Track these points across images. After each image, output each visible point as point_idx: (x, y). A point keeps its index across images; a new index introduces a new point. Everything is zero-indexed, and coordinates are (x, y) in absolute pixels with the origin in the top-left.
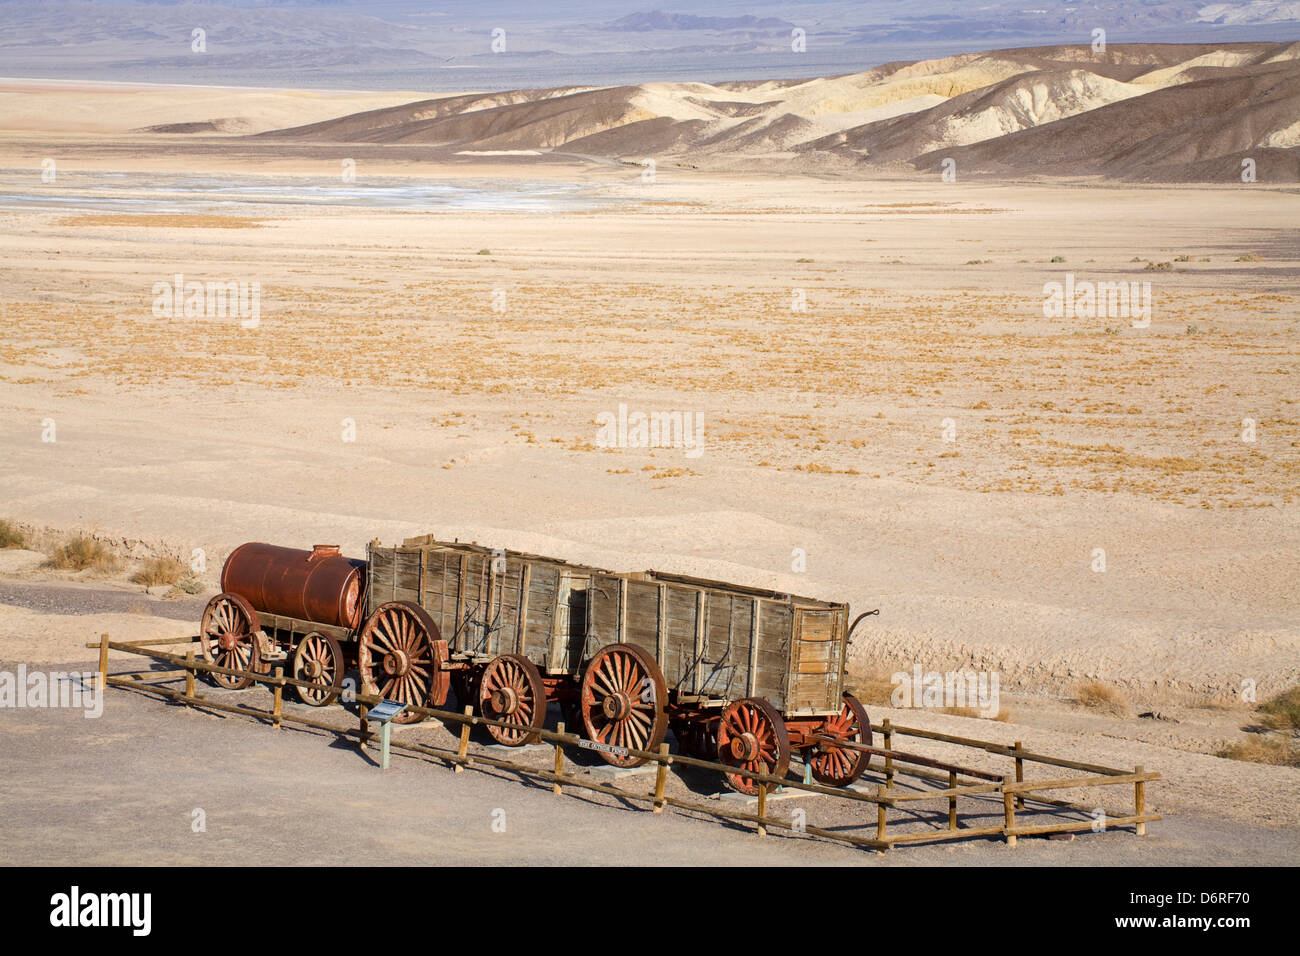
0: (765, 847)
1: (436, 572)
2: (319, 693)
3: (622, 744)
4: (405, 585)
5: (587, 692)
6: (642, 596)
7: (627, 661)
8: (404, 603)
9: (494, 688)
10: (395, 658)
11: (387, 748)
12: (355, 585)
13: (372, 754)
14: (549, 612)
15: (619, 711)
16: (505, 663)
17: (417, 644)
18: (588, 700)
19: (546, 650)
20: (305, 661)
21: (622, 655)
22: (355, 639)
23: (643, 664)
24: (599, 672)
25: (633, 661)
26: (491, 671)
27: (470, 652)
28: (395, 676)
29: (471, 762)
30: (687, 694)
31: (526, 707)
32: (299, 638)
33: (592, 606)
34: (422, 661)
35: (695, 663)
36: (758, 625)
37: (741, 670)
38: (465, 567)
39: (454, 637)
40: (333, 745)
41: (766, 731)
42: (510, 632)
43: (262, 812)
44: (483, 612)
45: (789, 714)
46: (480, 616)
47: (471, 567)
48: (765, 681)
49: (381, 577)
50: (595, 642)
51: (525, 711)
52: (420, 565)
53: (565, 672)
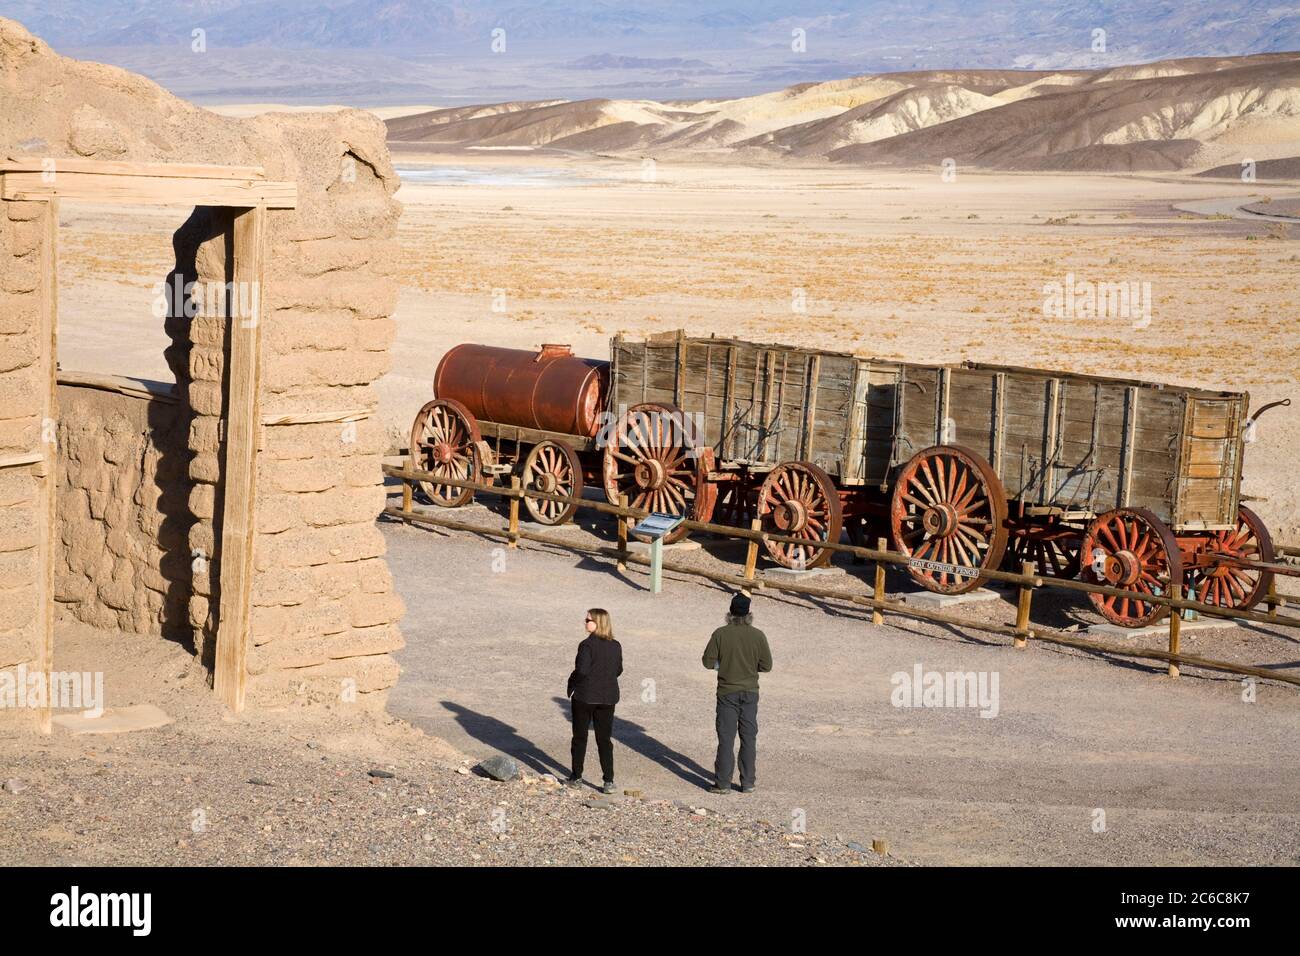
0: (1187, 691)
1: (697, 368)
2: (553, 508)
4: (657, 385)
5: (898, 505)
6: (971, 388)
7: (953, 467)
8: (660, 405)
9: (776, 502)
10: (649, 468)
11: (658, 571)
12: (595, 386)
13: (635, 578)
14: (843, 411)
15: (943, 526)
16: (789, 472)
17: (675, 452)
18: (899, 512)
19: (840, 457)
20: (535, 474)
21: (945, 460)
23: (974, 469)
24: (915, 481)
25: (961, 466)
26: (771, 482)
27: (742, 460)
28: (648, 490)
29: (761, 586)
30: (1034, 505)
31: (816, 523)
32: (527, 448)
33: (902, 401)
34: (681, 472)
35: (1044, 467)
36: (1134, 419)
37: (1110, 475)
38: (733, 361)
39: (721, 444)
40: (580, 566)
41: (1148, 549)
42: (792, 437)
43: (532, 640)
44: (757, 414)
45: (1178, 528)
46: (753, 419)
47: (741, 362)
48: (1144, 487)
49: (628, 376)
50: (906, 445)
51: (814, 527)
52: (677, 361)
53: (862, 483)
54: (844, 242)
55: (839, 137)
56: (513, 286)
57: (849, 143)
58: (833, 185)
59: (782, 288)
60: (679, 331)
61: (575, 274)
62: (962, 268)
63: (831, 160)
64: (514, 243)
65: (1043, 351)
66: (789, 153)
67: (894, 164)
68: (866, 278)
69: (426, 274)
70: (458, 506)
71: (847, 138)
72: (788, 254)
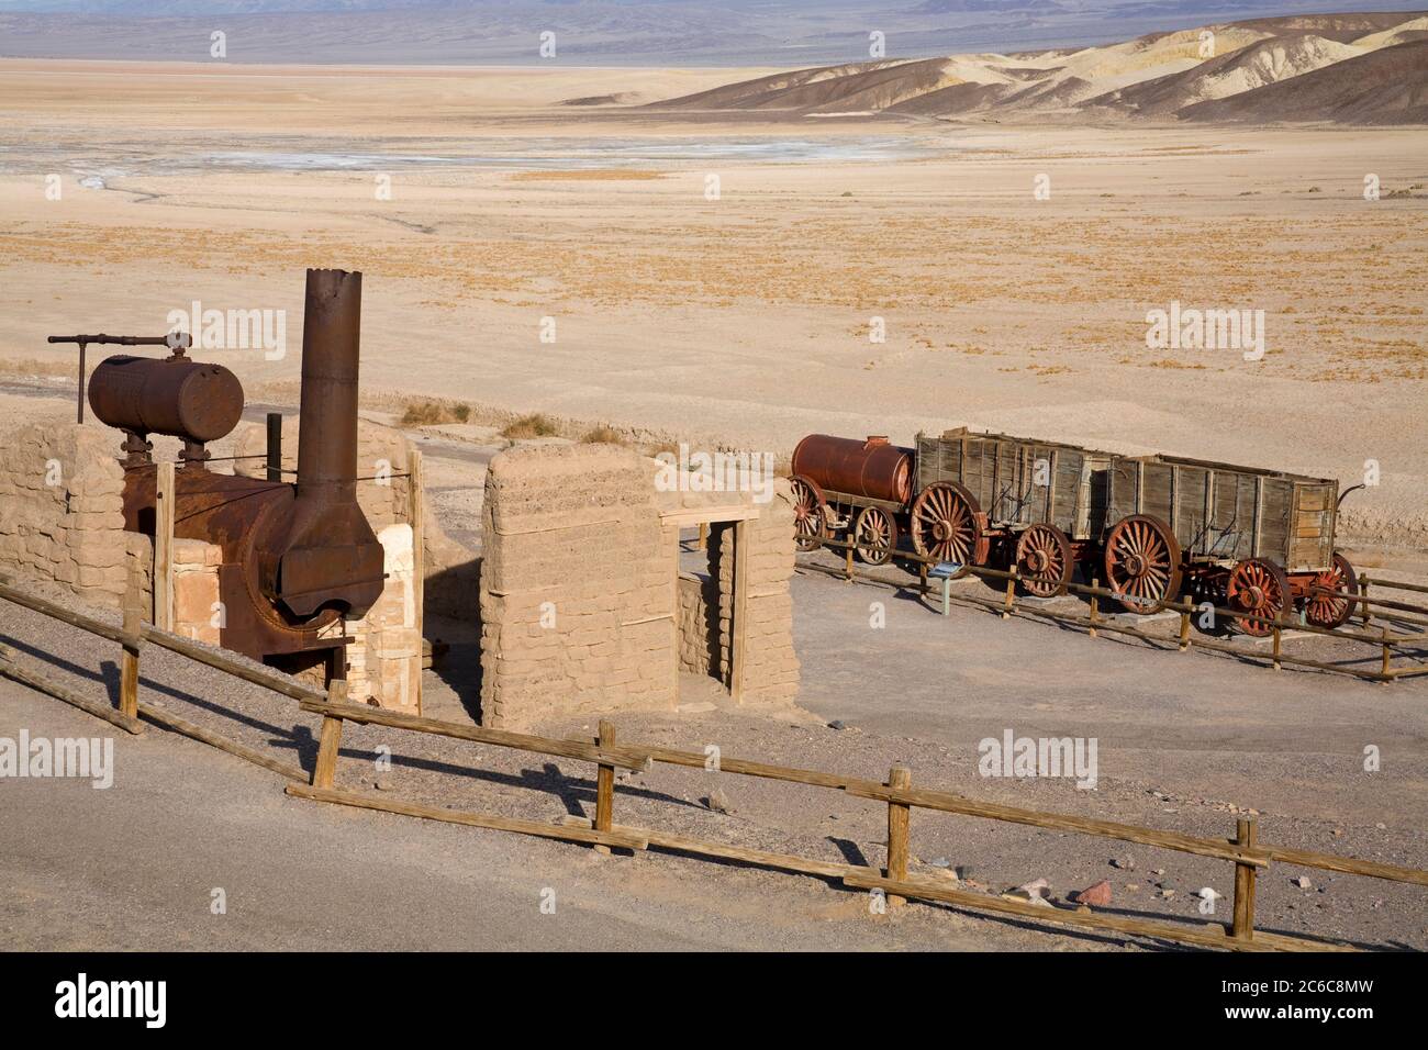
0: (1283, 679)
1: (975, 457)
2: (877, 553)
3: (1141, 595)
4: (948, 468)
5: (1110, 553)
6: (1157, 475)
7: (1145, 529)
8: (949, 483)
9: (1029, 551)
10: (943, 527)
11: (947, 600)
12: (905, 468)
13: (932, 604)
14: (1074, 490)
15: (1139, 570)
16: (1038, 531)
17: (961, 515)
18: (1111, 560)
19: (1072, 520)
20: (864, 529)
21: (1141, 524)
22: (907, 511)
23: (1160, 531)
24: (1121, 538)
25: (1151, 528)
26: (1026, 537)
27: (1006, 522)
28: (942, 542)
29: (1017, 610)
30: (1199, 555)
31: (1057, 566)
32: (858, 511)
33: (1112, 484)
34: (964, 530)
35: (1205, 529)
36: (1261, 499)
37: (1247, 535)
38: (999, 453)
39: (992, 510)
40: (896, 596)
41: (1270, 585)
42: (1040, 506)
43: (862, 650)
44: (1016, 490)
45: (1290, 571)
46: (1013, 493)
47: (1005, 454)
48: (1268, 544)
49: (928, 462)
50: (1116, 513)
51: (1055, 569)
52: (961, 452)
53: (1088, 538)
54: (1175, 228)
55: (1189, 94)
56: (851, 294)
57: (1200, 99)
58: (1179, 149)
59: (1106, 288)
60: (963, 428)
61: (909, 277)
62: (1288, 258)
63: (1180, 119)
64: (853, 239)
65: (1337, 357)
66: (1137, 111)
67: (1248, 122)
68: (1190, 274)
69: (771, 281)
70: (811, 550)
71: (1198, 94)
72: (1119, 245)
